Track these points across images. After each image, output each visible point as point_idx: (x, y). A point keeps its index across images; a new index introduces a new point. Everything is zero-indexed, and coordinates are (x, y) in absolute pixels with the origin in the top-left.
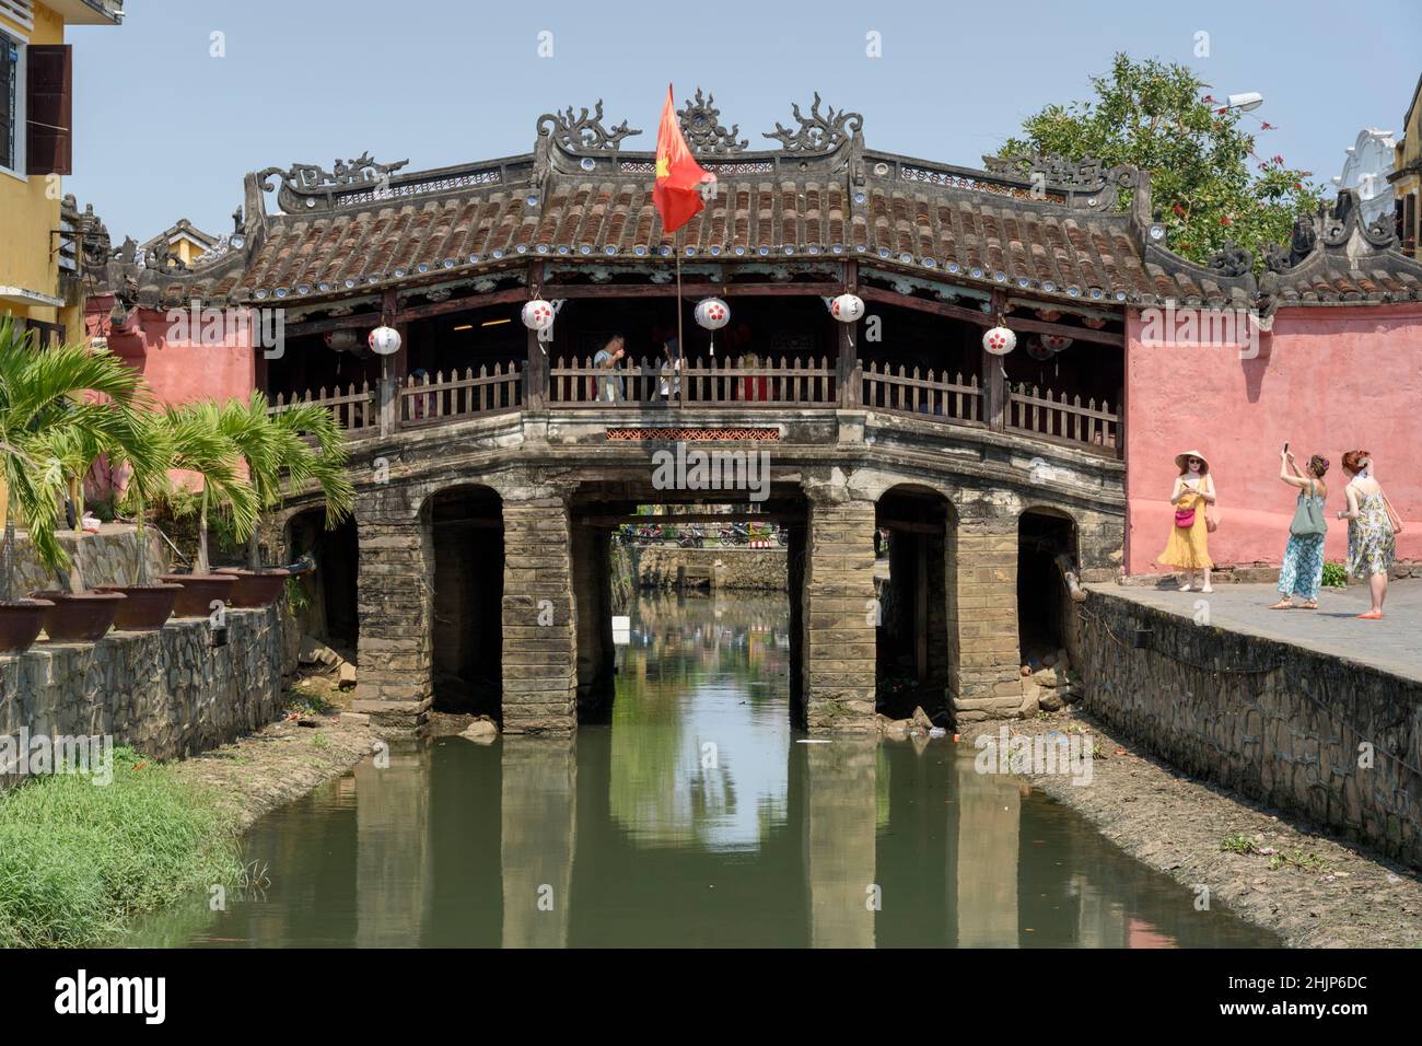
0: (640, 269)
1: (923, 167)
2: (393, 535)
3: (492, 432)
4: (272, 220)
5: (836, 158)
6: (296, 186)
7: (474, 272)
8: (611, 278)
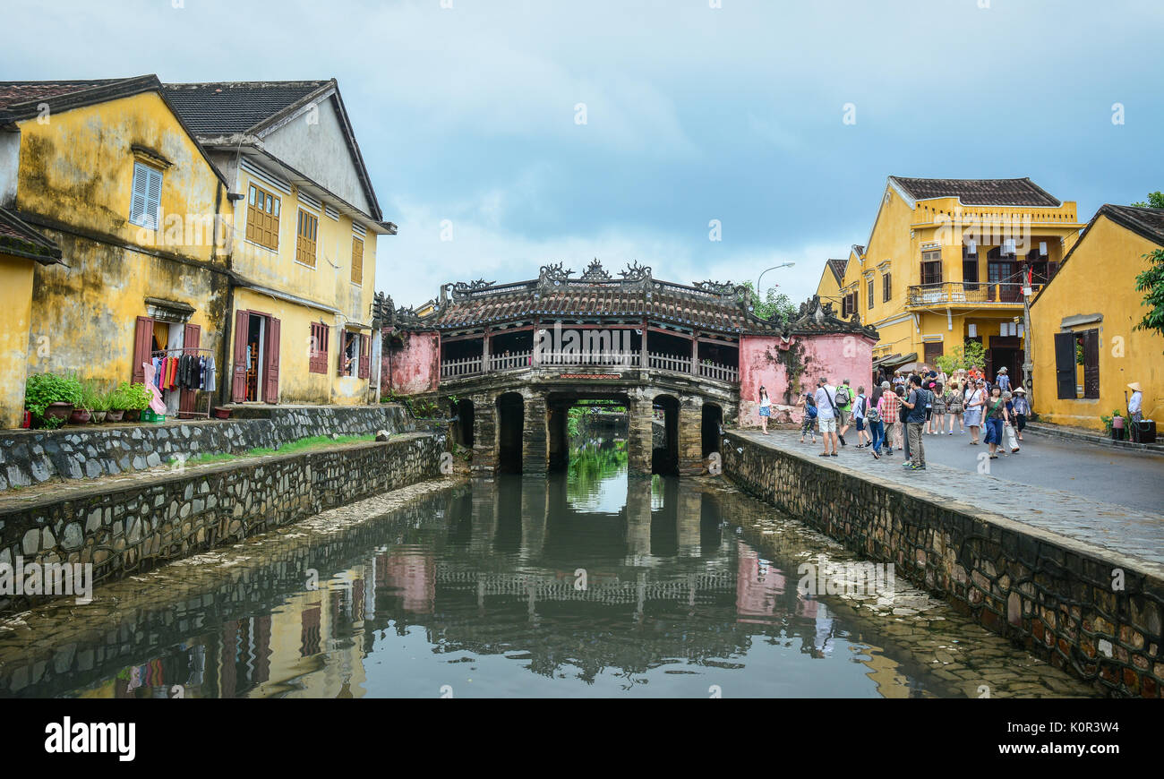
0: (573, 319)
1: (672, 285)
2: (488, 409)
3: (521, 374)
4: (449, 301)
5: (642, 282)
6: (458, 289)
7: (515, 319)
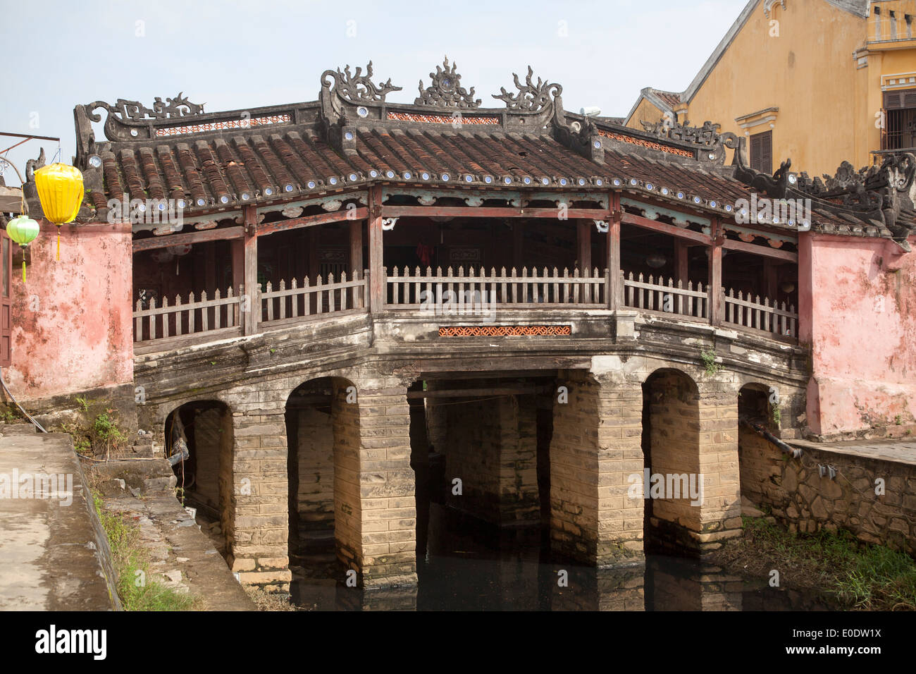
2: (265, 423)
3: (344, 330)
5: (544, 117)
6: (121, 118)
8: (434, 201)
